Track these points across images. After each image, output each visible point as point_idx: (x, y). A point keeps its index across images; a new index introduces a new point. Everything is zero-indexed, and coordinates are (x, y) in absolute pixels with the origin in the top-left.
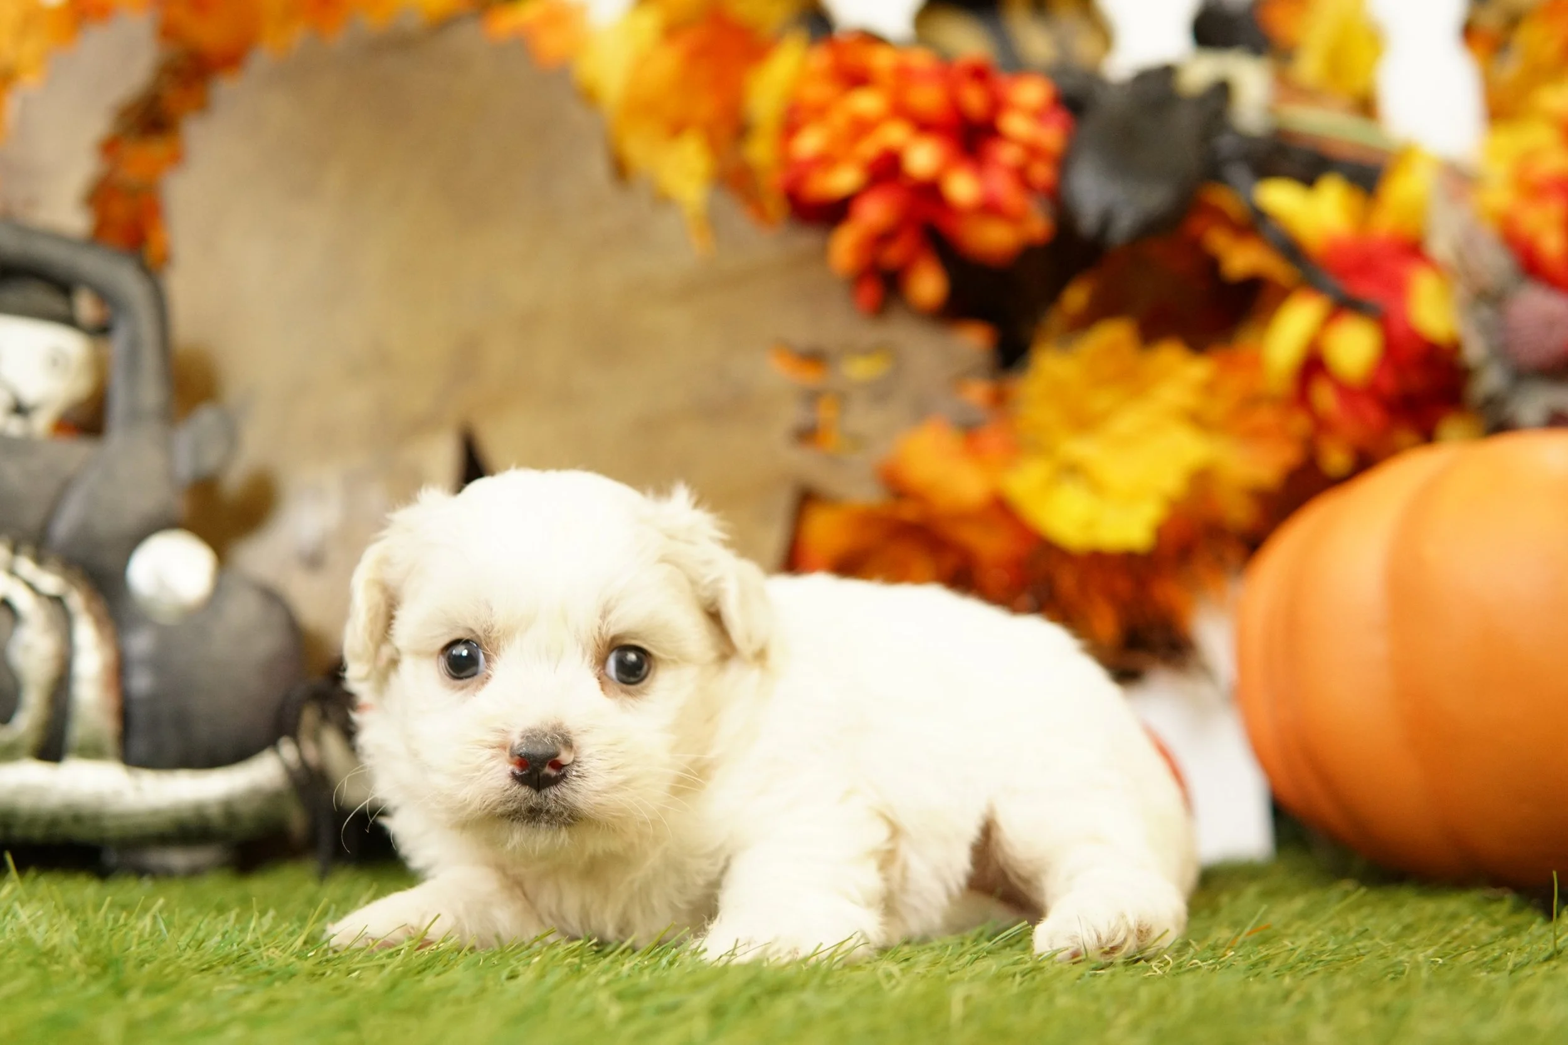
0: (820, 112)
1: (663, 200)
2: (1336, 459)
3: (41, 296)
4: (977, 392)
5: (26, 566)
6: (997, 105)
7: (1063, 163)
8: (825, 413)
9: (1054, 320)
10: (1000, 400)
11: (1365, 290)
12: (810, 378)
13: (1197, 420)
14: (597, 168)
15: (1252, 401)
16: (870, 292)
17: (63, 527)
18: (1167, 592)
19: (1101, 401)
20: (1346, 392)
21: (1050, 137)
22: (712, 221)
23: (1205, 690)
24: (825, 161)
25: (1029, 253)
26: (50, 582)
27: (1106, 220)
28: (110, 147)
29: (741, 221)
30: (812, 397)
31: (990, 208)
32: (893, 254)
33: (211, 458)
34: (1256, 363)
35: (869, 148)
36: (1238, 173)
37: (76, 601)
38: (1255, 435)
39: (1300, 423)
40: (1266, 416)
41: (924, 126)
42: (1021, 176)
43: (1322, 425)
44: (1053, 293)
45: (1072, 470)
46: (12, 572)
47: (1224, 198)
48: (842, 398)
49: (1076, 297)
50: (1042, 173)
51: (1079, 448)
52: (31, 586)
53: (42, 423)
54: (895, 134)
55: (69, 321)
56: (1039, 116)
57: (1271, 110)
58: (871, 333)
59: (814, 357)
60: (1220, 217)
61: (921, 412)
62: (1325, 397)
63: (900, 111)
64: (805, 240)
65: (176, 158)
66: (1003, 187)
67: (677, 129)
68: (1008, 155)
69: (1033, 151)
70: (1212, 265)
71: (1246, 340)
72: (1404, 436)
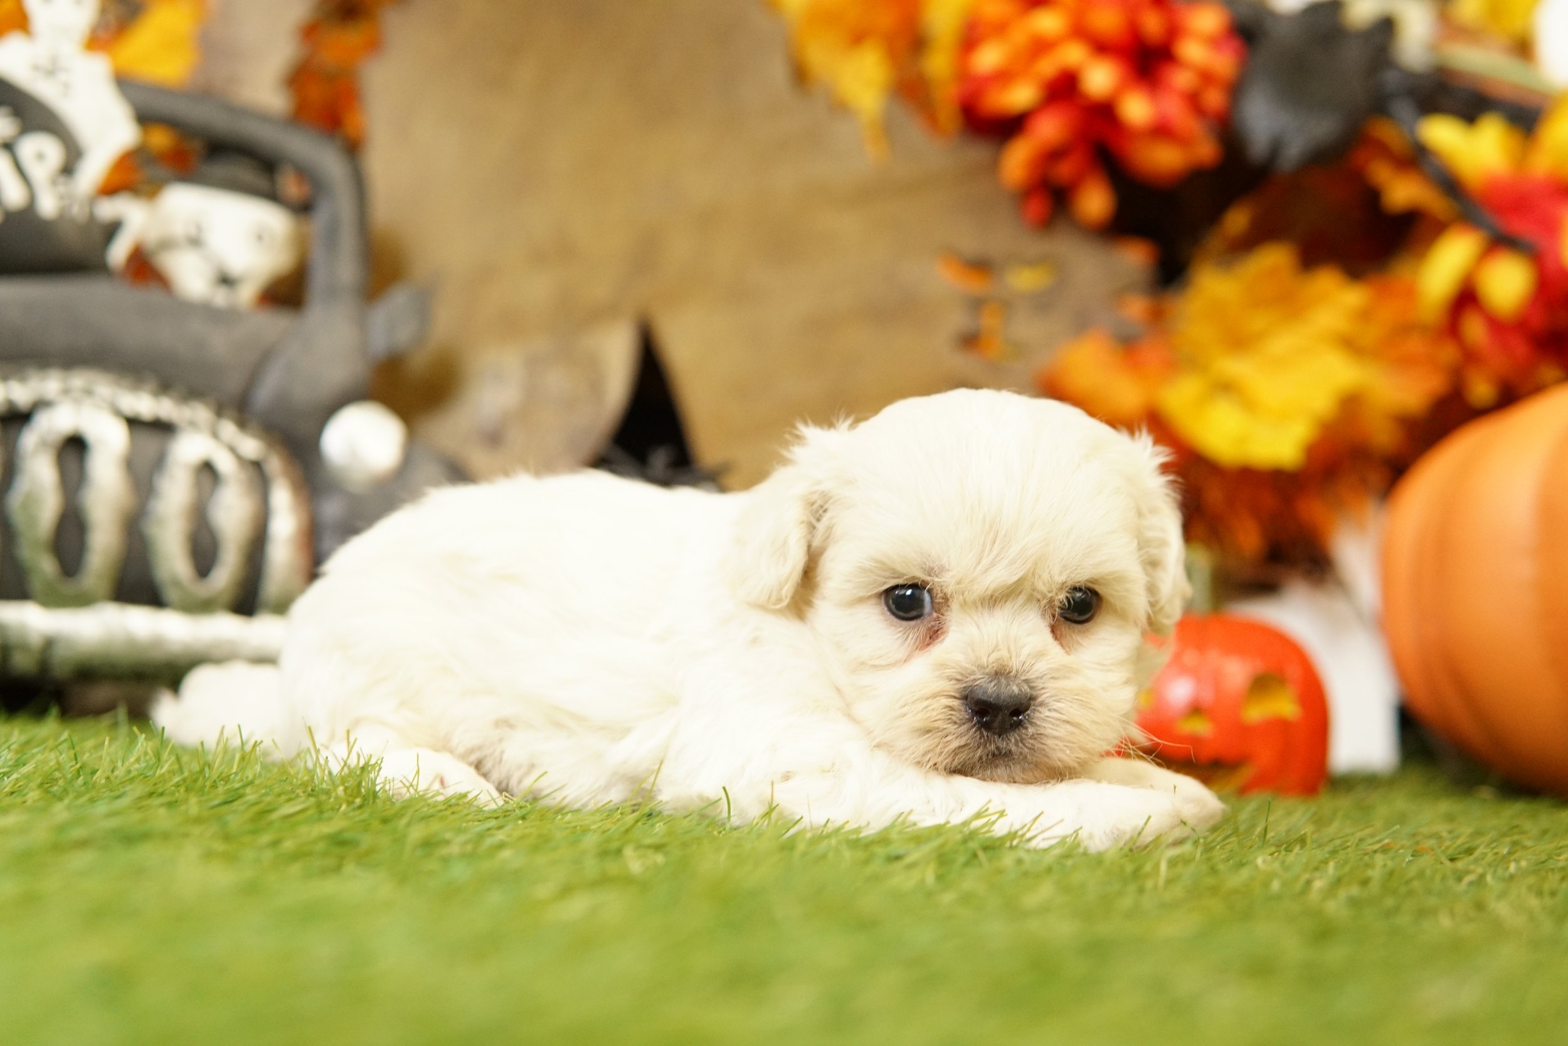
0: (1000, 29)
1: (840, 108)
2: (1481, 390)
3: (245, 172)
4: (1136, 308)
5: (228, 429)
6: (1174, 32)
7: (1235, 90)
8: (989, 321)
9: (1214, 242)
10: (1157, 316)
11: (1519, 227)
12: (975, 286)
13: (1350, 345)
14: (778, 72)
15: (1405, 329)
16: (1037, 207)
17: (264, 394)
18: (1312, 509)
19: (1258, 321)
20: (1497, 325)
21: (1223, 63)
22: (887, 129)
23: (1339, 606)
24: (1003, 77)
25: (1196, 176)
26: (251, 446)
27: (1276, 148)
28: (310, 32)
29: (914, 131)
30: (977, 304)
31: (1161, 131)
32: (1064, 170)
33: (404, 335)
34: (1410, 293)
35: (1048, 67)
36: (1403, 109)
37: (275, 465)
38: (1405, 363)
39: (1448, 353)
40: (1415, 345)
41: (1101, 47)
42: (1193, 100)
43: (1470, 357)
44: (1214, 214)
45: (1226, 388)
46: (215, 435)
47: (1387, 132)
48: (1006, 306)
49: (1237, 220)
50: (1214, 99)
51: (1234, 367)
52: (233, 450)
53: (247, 294)
54: (1073, 54)
55: (272, 196)
56: (1214, 42)
57: (1433, 47)
58: (1036, 246)
59: (981, 266)
60: (1383, 150)
61: (1081, 325)
62: (1475, 329)
63: (1080, 32)
64: (977, 152)
65: (374, 45)
66: (1174, 109)
67: (857, 38)
68: (1181, 80)
69: (1207, 77)
70: (1372, 196)
71: (1401, 270)
72: (1548, 371)
